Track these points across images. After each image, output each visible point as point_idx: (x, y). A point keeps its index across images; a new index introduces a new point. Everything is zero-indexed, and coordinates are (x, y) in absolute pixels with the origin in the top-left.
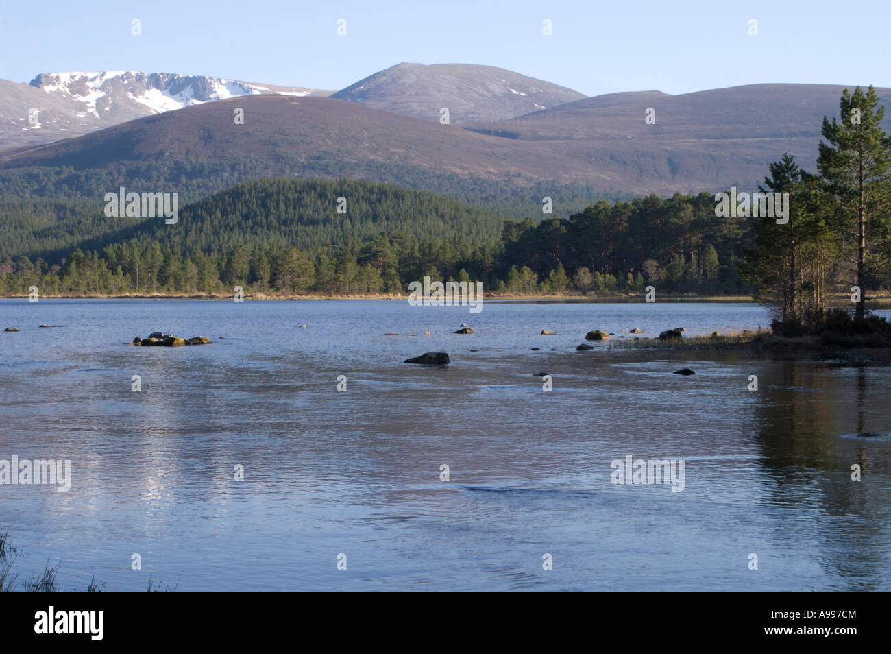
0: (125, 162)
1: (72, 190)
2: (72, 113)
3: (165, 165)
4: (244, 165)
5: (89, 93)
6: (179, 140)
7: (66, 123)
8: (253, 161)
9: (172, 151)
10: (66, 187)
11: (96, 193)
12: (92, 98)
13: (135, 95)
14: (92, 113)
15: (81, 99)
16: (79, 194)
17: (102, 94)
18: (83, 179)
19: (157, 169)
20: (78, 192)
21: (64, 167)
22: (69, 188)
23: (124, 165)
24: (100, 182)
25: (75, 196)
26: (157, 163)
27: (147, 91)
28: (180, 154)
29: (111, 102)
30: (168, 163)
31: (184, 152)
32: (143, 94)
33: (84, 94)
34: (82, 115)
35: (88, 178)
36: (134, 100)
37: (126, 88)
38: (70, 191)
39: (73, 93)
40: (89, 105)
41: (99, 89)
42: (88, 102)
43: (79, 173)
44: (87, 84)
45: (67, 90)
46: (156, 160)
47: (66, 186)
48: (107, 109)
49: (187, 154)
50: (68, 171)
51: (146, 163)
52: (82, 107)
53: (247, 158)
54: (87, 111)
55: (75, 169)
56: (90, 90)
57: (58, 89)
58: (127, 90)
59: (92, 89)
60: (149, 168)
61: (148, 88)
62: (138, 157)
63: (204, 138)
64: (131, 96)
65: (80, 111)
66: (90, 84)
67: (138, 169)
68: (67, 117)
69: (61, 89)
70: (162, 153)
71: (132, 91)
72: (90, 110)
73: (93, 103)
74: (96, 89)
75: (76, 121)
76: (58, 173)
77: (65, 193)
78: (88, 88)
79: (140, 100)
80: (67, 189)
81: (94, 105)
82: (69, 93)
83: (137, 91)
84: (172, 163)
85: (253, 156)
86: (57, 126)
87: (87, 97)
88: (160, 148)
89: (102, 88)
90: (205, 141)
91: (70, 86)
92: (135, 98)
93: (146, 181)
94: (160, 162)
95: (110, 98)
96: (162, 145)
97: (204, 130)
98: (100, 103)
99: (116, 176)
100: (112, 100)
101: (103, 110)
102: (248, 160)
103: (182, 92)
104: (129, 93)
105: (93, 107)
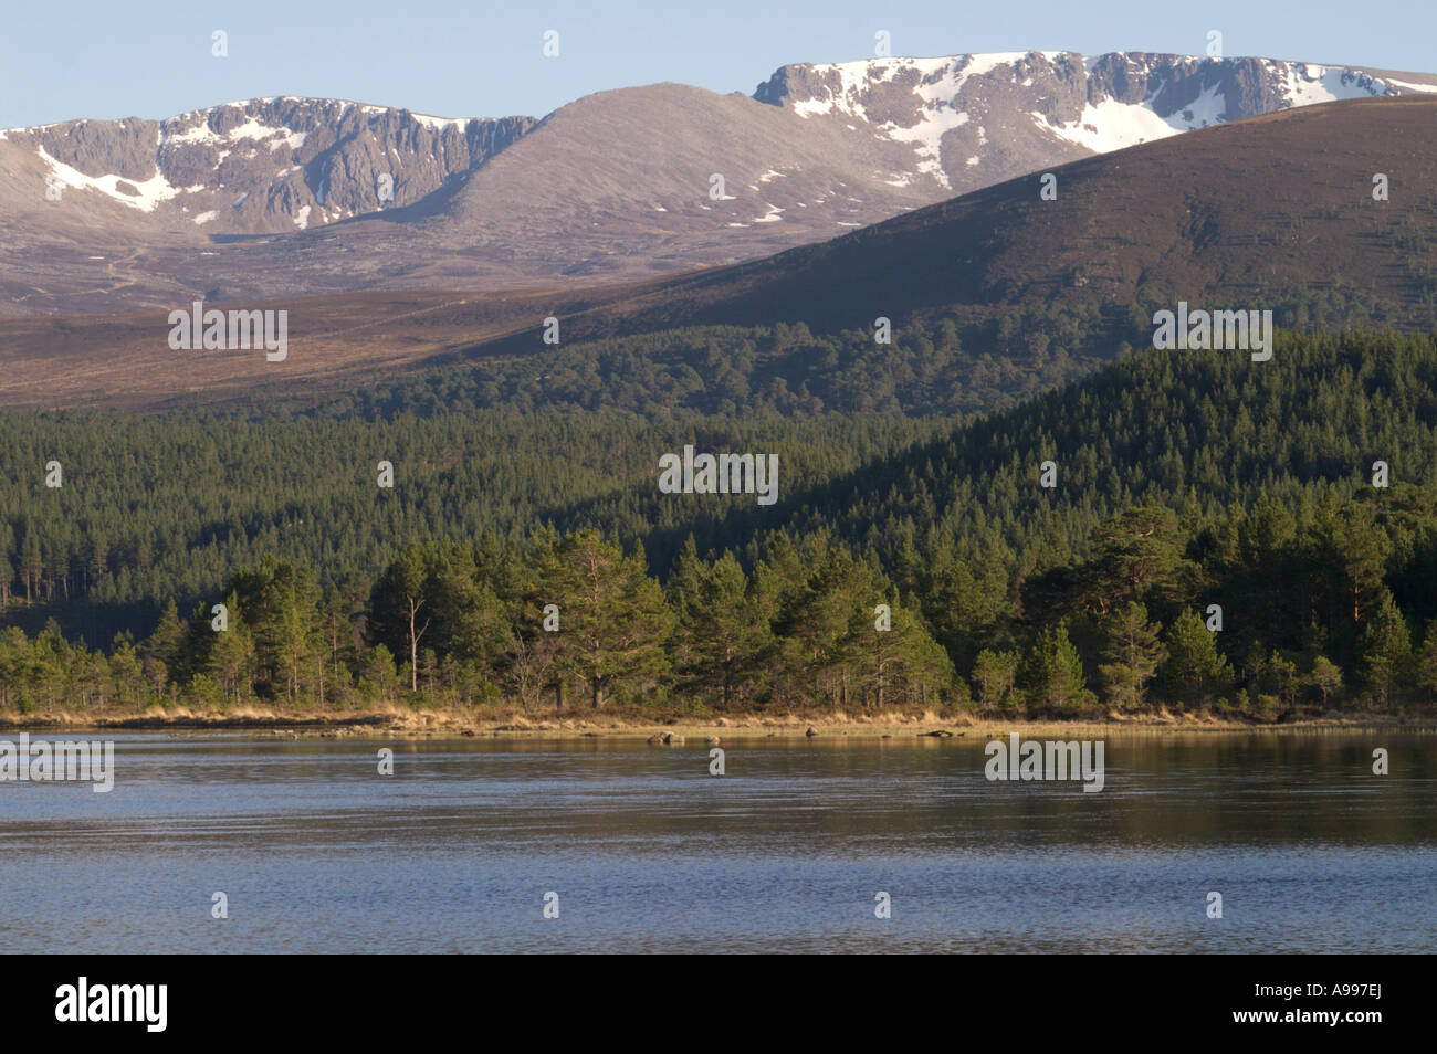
0: (959, 309)
1: (799, 393)
2: (874, 178)
3: (1072, 315)
4: (1312, 306)
5: (921, 116)
6: (1120, 240)
7: (853, 205)
8: (1339, 298)
9: (1097, 271)
10: (781, 383)
11: (868, 400)
12: (929, 131)
13: (1056, 120)
14: (929, 174)
15: (900, 134)
16: (819, 404)
17: (960, 119)
18: (832, 359)
19: (1050, 326)
20: (816, 399)
21: (783, 327)
22: (790, 388)
23: (953, 316)
24: (880, 369)
25: (808, 409)
26: (1049, 307)
27: (1088, 106)
28: (1120, 280)
29: (983, 141)
30: (1082, 308)
31: (1133, 275)
32: (1077, 117)
33: (908, 121)
34: (900, 182)
35: (846, 359)
36: (1051, 134)
37: (1029, 100)
38: (794, 396)
39: (876, 117)
40: (921, 152)
41: (952, 106)
42: (918, 144)
43: (823, 343)
44: (916, 90)
45: (859, 110)
46: (1049, 299)
47: (783, 382)
48: (973, 161)
49: (1142, 279)
50: (795, 336)
51: (1018, 311)
52: (902, 157)
53: (1320, 287)
54: (914, 170)
55: (814, 333)
56: (924, 110)
57: (834, 109)
58: (1030, 106)
59: (930, 106)
60: (1029, 324)
61: (1093, 99)
62: (996, 294)
63: (1193, 231)
64: (1042, 121)
65: (896, 171)
66: (924, 92)
67: (994, 326)
68: (856, 188)
69: (844, 107)
70: (1067, 278)
71: (1044, 108)
72: (924, 167)
73: (933, 147)
74: (941, 104)
75: (884, 197)
76: (765, 344)
77: (778, 402)
78: (920, 102)
79: (1070, 133)
80: (784, 391)
81: (936, 152)
82: (865, 118)
83: (1060, 107)
84: (1096, 308)
85: (1340, 282)
86: (828, 214)
87: (914, 128)
88: (1061, 265)
89: (959, 103)
90: (1197, 243)
91: (866, 98)
92: (1056, 129)
93: (1015, 364)
94: (1058, 306)
95: (981, 131)
96: (1067, 254)
97: (1193, 208)
98: (953, 143)
99: (929, 348)
100: (986, 135)
101: (963, 164)
102: (1324, 295)
103: (1190, 107)
104: (1037, 114)
105: (931, 157)
